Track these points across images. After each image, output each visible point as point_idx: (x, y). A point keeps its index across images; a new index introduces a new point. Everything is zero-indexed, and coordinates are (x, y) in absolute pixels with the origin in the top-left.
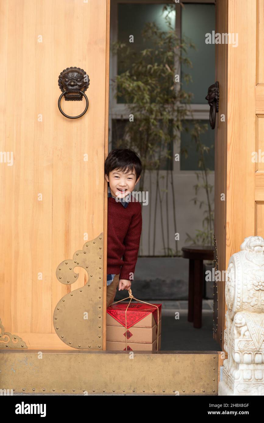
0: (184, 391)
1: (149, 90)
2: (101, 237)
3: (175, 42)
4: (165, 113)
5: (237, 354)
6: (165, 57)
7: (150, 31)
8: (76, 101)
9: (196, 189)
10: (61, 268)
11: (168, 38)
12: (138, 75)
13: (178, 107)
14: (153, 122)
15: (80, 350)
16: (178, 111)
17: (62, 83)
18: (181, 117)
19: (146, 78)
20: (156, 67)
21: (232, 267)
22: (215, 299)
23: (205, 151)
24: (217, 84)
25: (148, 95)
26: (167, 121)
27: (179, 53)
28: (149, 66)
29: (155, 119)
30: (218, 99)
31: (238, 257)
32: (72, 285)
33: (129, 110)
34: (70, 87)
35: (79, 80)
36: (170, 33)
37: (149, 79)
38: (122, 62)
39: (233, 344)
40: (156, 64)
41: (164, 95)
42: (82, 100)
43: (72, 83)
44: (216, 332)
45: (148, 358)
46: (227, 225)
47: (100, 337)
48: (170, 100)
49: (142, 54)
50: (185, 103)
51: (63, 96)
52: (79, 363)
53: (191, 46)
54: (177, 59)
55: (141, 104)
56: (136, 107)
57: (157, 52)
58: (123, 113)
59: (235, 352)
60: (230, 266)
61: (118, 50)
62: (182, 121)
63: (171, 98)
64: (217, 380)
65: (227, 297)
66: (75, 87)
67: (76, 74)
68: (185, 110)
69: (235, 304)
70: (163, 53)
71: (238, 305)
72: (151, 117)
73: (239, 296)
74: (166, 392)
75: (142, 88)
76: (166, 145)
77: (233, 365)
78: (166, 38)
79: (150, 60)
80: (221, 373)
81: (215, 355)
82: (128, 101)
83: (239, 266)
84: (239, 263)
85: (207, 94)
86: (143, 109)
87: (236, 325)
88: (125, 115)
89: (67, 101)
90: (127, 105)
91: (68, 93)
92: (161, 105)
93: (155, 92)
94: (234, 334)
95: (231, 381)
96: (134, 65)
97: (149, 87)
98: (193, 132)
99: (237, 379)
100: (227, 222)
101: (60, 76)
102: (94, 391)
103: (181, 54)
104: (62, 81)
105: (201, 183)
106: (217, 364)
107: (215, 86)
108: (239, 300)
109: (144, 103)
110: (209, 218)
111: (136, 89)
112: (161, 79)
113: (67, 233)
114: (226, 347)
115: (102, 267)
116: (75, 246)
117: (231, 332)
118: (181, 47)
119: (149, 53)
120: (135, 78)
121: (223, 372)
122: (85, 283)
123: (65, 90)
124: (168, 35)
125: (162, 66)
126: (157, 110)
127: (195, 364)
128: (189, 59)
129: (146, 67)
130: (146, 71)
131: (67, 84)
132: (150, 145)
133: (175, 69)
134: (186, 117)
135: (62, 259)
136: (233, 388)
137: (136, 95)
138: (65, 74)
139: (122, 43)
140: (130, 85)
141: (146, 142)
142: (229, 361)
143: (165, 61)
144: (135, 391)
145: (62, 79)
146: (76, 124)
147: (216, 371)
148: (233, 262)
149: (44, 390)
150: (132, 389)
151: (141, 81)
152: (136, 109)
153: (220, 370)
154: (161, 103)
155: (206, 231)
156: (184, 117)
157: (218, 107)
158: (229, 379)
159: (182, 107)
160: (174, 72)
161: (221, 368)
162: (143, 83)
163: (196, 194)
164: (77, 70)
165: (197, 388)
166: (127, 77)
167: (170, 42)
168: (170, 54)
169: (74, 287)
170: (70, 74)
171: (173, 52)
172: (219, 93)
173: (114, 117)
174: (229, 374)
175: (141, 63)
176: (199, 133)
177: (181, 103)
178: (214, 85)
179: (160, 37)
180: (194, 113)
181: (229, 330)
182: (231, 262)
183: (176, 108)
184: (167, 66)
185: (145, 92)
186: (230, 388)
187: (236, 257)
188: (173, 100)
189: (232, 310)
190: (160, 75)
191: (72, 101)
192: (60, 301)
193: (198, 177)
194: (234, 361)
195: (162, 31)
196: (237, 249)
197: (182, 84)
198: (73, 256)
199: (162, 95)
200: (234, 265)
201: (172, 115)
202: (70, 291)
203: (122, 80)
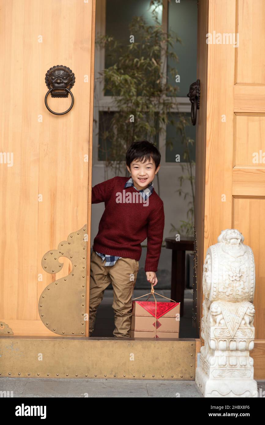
0: (163, 376)
1: (135, 83)
2: (85, 228)
3: (162, 37)
4: (151, 106)
5: (213, 341)
6: (152, 51)
7: (137, 25)
8: (62, 98)
9: (181, 180)
10: (46, 258)
11: (154, 32)
12: (125, 69)
13: (164, 101)
14: (139, 114)
15: (64, 337)
16: (164, 104)
17: (49, 80)
18: (167, 110)
19: (133, 71)
20: (142, 61)
21: (209, 258)
22: (194, 288)
23: (190, 143)
24: (199, 82)
25: (135, 88)
26: (153, 113)
27: (166, 47)
28: (136, 60)
29: (141, 112)
30: (199, 97)
31: (215, 249)
32: (57, 274)
33: (116, 102)
34: (57, 85)
35: (65, 78)
36: (157, 27)
37: (135, 72)
38: (110, 55)
39: (209, 332)
40: (143, 58)
41: (150, 89)
42: (68, 97)
43: (59, 81)
44: (196, 320)
45: (129, 344)
46: (205, 218)
47: (83, 324)
48: (156, 93)
49: (129, 47)
50: (171, 96)
51: (50, 93)
52: (63, 348)
53: (177, 40)
54: (163, 52)
55: (128, 97)
56: (123, 99)
57: (143, 46)
58: (110, 105)
59: (211, 340)
60: (207, 257)
61: (106, 43)
62: (168, 113)
63: (157, 91)
64: (194, 366)
65: (204, 287)
66: (61, 85)
67: (62, 72)
68: (171, 103)
69: (212, 294)
70: (150, 47)
71: (214, 295)
72: (137, 110)
73: (215, 285)
74: (145, 377)
75: (129, 82)
76: (152, 137)
77: (209, 352)
78: (153, 32)
79: (137, 54)
80: (198, 360)
81: (192, 342)
82: (114, 94)
83: (215, 258)
84: (215, 255)
85: (189, 91)
86: (130, 101)
87: (212, 313)
88: (112, 107)
89: (53, 98)
90: (114, 97)
91: (54, 90)
92: (147, 98)
93: (142, 85)
94: (210, 322)
95: (207, 367)
96: (121, 58)
97: (135, 80)
98: (178, 125)
99: (212, 365)
100: (205, 215)
101: (47, 73)
102: (77, 376)
103: (167, 48)
104: (49, 78)
105: (186, 175)
106: (195, 351)
107: (196, 84)
108: (215, 289)
109: (131, 96)
110: (193, 209)
111: (123, 82)
112: (147, 73)
113: (53, 224)
114: (203, 335)
115: (86, 258)
116: (60, 237)
117: (208, 320)
118: (168, 41)
119: (136, 47)
120: (122, 71)
121: (200, 358)
122: (70, 273)
123: (52, 87)
124: (155, 30)
125: (148, 59)
126: (143, 103)
127: (174, 350)
128: (175, 53)
129: (133, 61)
130: (133, 64)
131: (54, 81)
132: (136, 137)
133: (162, 63)
134: (172, 110)
135: (47, 249)
136: (209, 373)
137: (123, 88)
138: (52, 72)
139: (109, 37)
140: (118, 78)
141: (132, 135)
142: (206, 348)
143: (151, 55)
144: (116, 376)
145: (48, 77)
146: (62, 120)
147: (194, 357)
148: (210, 254)
149: (29, 374)
150: (114, 374)
151: (128, 74)
152: (123, 102)
153: (197, 356)
154: (147, 96)
155: (190, 222)
156: (169, 109)
157: (199, 104)
158: (205, 365)
159: (168, 100)
160: (160, 66)
161: (199, 354)
162: (130, 76)
163: (181, 185)
164: (63, 68)
165: (175, 374)
166: (115, 71)
167: (156, 36)
168: (157, 48)
169: (59, 276)
170: (56, 72)
171: (160, 46)
172: (200, 91)
173: (101, 109)
174: (206, 360)
175: (128, 56)
176: (184, 125)
177: (167, 96)
178: (195, 82)
179: (147, 31)
180: (179, 106)
181: (206, 318)
182: (209, 254)
183: (162, 101)
184: (153, 60)
185: (131, 85)
186: (206, 374)
187: (213, 249)
188: (159, 93)
189: (208, 299)
190: (146, 69)
191: (59, 97)
192: (45, 289)
193: (183, 169)
194: (210, 348)
195: (148, 25)
196: (214, 241)
197: (168, 78)
198: (57, 247)
199: (148, 89)
200: (211, 256)
201: (158, 107)
202: (55, 280)
203: (111, 73)
